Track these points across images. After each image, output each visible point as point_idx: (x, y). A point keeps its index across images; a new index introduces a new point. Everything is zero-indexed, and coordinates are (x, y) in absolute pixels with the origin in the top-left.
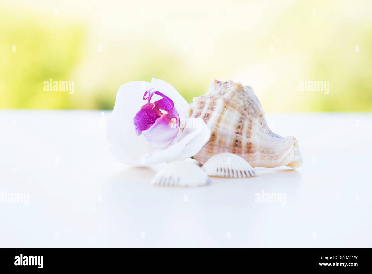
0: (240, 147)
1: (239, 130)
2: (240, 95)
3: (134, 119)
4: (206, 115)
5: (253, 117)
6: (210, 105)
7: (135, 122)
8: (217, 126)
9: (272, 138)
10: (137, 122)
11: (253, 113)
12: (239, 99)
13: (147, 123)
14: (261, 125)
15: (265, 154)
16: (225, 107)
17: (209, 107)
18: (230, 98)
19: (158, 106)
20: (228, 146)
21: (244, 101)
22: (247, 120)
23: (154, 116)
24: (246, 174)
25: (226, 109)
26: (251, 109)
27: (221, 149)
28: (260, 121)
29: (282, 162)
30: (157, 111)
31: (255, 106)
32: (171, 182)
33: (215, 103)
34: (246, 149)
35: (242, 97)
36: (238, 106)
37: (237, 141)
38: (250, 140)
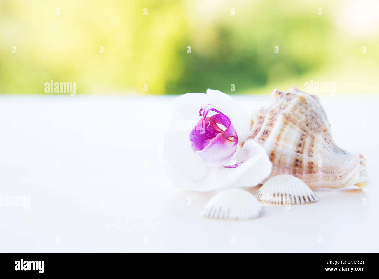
0: (301, 167)
1: (300, 149)
2: (302, 109)
3: (191, 134)
4: (265, 131)
5: (316, 133)
6: (269, 121)
7: (192, 138)
8: (276, 144)
9: (337, 156)
10: (193, 138)
11: (316, 128)
12: (301, 114)
13: (204, 138)
14: (324, 141)
15: (328, 174)
16: (285, 123)
17: (269, 123)
18: (291, 112)
19: (216, 120)
20: (287, 166)
21: (306, 115)
22: (309, 137)
23: (211, 131)
24: (304, 199)
25: (286, 125)
26: (314, 124)
27: (281, 169)
28: (324, 136)
29: (347, 183)
30: (214, 125)
31: (318, 120)
32: (221, 215)
33: (274, 119)
34: (308, 169)
35: (304, 110)
36: (299, 121)
37: (297, 161)
38: (312, 159)
